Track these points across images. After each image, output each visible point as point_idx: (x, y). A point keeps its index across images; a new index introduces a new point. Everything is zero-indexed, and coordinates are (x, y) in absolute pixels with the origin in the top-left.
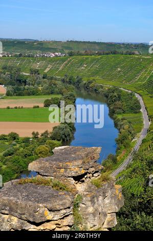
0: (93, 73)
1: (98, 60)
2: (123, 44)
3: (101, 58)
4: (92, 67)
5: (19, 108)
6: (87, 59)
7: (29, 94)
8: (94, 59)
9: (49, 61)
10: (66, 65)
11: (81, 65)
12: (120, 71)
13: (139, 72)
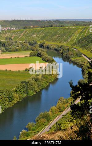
0: (41, 38)
1: (43, 30)
2: (46, 21)
3: (45, 29)
4: (40, 35)
5: (17, 57)
6: (36, 30)
7: (15, 51)
8: (41, 30)
9: (13, 32)
10: (24, 34)
11: (33, 34)
12: (58, 37)
13: (70, 36)
